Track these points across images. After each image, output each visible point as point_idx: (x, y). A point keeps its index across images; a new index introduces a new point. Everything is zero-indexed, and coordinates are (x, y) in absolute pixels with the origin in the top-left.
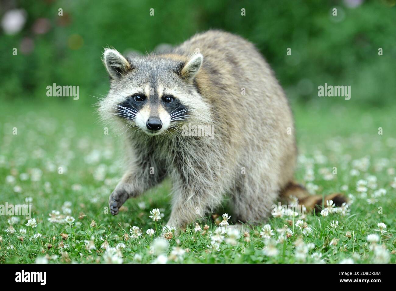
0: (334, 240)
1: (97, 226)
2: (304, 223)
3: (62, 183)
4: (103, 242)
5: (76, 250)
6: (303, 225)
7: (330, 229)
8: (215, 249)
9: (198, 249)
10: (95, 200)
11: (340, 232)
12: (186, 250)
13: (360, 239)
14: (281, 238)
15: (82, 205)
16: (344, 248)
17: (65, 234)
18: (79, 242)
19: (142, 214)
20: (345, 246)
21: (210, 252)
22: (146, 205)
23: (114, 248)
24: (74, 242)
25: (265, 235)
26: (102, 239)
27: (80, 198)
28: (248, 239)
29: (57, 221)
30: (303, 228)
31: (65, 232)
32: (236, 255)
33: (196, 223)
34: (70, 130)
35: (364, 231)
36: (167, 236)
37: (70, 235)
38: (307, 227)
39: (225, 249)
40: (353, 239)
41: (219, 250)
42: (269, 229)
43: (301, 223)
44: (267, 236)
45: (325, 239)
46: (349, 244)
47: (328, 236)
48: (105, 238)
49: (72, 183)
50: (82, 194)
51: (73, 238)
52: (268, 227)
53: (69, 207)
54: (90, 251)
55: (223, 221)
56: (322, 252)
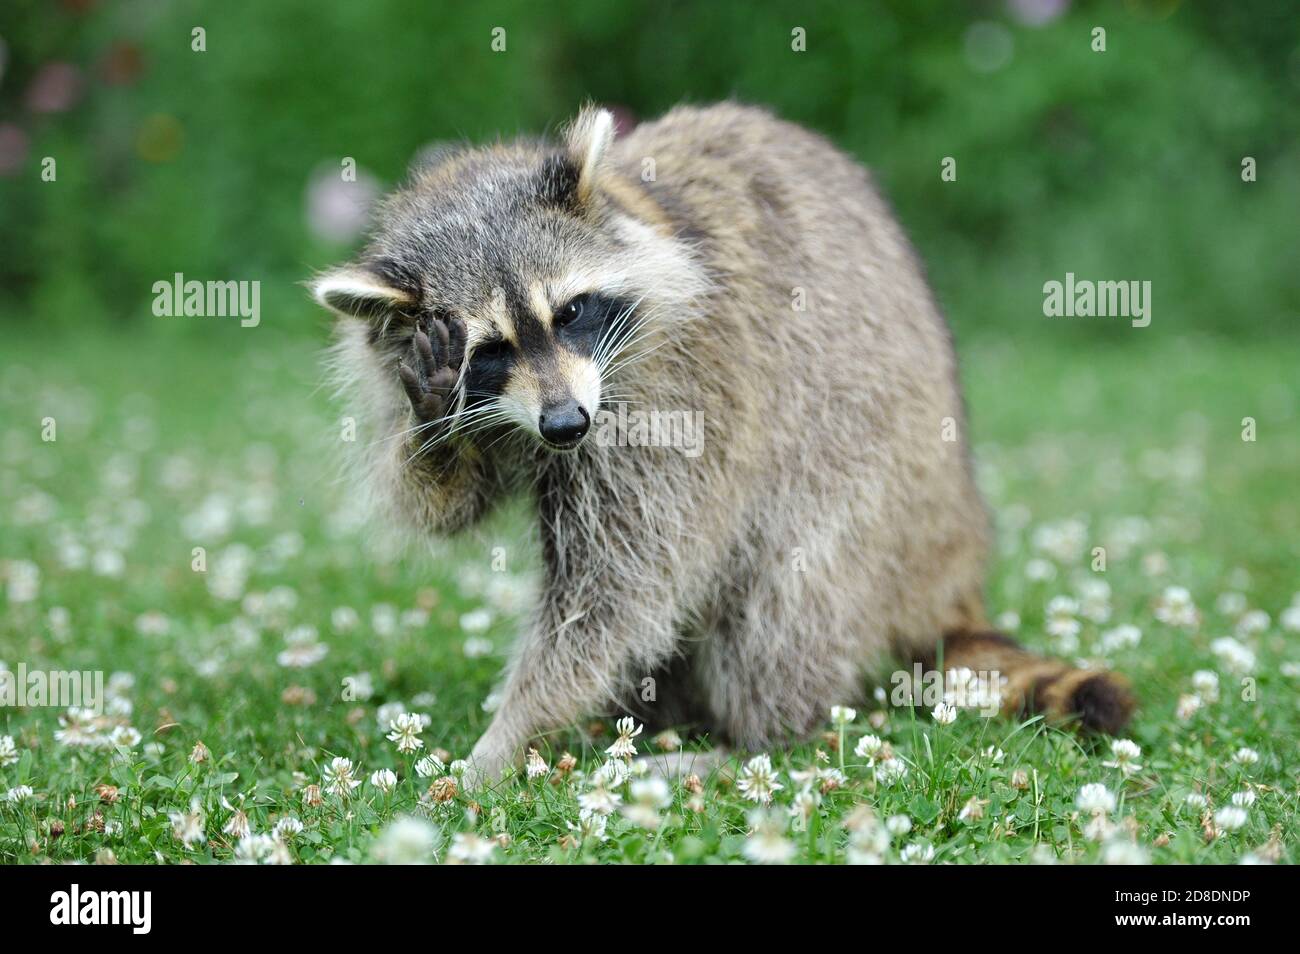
0: (973, 803)
1: (211, 761)
2: (882, 746)
3: (104, 609)
4: (232, 814)
5: (144, 839)
6: (879, 751)
7: (960, 761)
8: (590, 834)
9: (538, 832)
10: (209, 668)
11: (994, 772)
12: (499, 839)
13: (1055, 795)
14: (803, 800)
15: (169, 685)
16: (1004, 827)
17: (108, 787)
18: (153, 814)
19: (359, 713)
20: (1009, 819)
21: (577, 843)
22: (373, 684)
23: (265, 836)
24: (137, 811)
25: (752, 788)
26: (225, 803)
27: (165, 661)
28: (697, 803)
29: (86, 741)
30: (879, 760)
31: (108, 781)
32: (658, 854)
33: (531, 750)
34: (138, 429)
35: (1070, 765)
36: (440, 790)
37: (123, 791)
38: (890, 757)
39: (624, 835)
40: (1034, 794)
41: (605, 839)
42: (765, 771)
43: (872, 746)
44: (759, 791)
45: (946, 797)
46: (1021, 813)
47: (956, 787)
48: (235, 803)
49: (138, 609)
50: (171, 644)
51: (133, 801)
52: (763, 764)
53: (126, 693)
54: (187, 846)
55: (618, 743)
56: (935, 841)
